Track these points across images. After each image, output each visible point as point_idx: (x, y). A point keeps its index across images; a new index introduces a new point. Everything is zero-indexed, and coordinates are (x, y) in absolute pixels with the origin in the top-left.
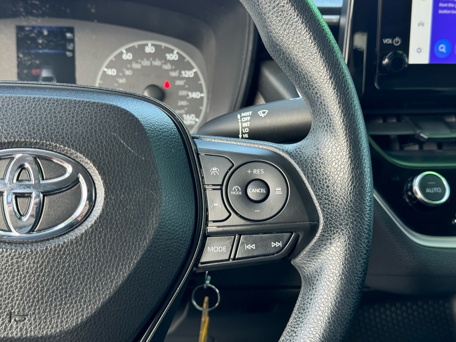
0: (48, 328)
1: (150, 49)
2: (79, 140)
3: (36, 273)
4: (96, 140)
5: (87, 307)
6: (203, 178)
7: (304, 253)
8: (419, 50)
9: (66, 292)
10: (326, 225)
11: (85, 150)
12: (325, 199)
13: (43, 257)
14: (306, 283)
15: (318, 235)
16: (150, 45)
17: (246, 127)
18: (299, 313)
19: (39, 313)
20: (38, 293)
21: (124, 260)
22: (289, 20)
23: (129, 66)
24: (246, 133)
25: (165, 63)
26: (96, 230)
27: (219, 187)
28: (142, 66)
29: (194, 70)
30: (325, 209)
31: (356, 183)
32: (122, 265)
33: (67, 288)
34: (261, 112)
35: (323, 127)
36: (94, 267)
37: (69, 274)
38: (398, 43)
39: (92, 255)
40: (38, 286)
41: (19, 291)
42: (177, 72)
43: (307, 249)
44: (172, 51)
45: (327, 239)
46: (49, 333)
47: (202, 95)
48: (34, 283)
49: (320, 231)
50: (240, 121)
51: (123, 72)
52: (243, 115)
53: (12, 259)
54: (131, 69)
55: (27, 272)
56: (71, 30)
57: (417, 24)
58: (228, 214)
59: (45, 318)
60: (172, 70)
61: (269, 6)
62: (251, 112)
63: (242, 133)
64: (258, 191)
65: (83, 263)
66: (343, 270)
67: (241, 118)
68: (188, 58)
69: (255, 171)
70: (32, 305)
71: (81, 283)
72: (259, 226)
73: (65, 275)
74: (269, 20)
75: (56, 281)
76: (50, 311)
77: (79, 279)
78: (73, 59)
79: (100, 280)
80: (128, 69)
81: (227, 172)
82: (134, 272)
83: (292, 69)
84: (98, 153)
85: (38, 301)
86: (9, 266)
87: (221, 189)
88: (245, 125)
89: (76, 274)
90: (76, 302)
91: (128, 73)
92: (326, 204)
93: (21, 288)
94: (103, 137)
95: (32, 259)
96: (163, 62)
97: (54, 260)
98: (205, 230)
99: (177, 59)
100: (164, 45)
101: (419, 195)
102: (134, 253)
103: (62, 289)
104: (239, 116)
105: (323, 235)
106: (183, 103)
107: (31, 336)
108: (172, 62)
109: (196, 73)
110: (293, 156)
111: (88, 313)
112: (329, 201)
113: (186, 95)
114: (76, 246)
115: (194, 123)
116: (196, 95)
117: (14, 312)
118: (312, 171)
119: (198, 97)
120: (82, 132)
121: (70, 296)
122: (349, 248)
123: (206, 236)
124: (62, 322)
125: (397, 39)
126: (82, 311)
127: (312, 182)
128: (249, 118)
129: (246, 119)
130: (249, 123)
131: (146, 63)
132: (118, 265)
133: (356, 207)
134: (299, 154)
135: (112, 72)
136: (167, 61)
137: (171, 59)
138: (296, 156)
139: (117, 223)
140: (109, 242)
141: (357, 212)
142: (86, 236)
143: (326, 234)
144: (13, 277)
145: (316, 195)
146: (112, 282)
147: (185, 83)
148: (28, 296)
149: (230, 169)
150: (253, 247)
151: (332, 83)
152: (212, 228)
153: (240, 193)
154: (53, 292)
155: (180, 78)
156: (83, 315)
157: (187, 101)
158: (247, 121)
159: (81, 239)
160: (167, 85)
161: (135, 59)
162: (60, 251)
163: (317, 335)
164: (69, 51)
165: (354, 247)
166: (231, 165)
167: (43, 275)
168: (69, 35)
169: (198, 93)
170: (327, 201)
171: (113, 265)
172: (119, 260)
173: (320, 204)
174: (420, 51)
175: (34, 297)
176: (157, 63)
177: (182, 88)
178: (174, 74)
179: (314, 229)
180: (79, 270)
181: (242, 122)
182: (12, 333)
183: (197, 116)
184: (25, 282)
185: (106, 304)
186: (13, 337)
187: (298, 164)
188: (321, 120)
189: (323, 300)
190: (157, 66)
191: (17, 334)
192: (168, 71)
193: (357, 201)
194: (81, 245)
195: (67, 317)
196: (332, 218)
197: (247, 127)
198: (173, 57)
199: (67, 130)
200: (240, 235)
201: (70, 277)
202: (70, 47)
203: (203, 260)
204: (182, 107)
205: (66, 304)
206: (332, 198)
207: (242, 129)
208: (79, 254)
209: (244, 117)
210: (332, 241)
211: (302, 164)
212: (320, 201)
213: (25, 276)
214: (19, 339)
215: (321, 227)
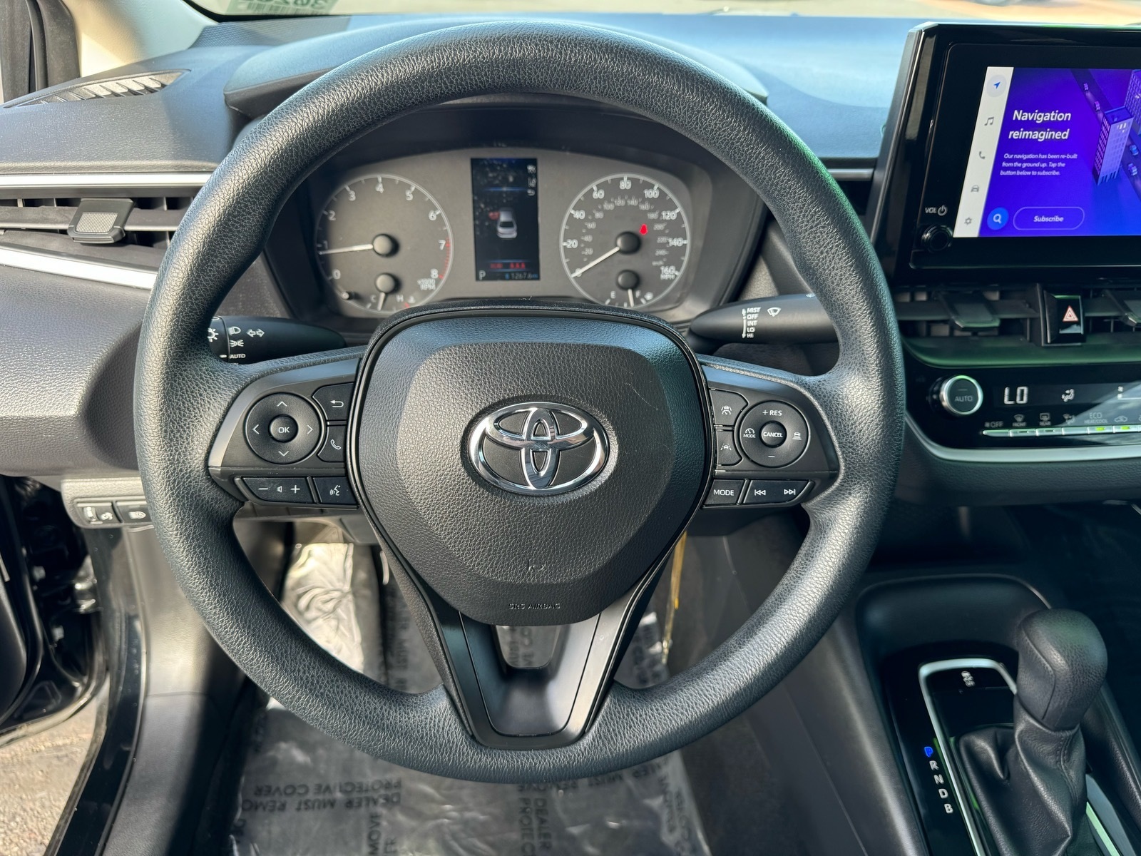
0: (563, 576)
1: (625, 185)
2: (593, 393)
3: (552, 526)
4: (610, 392)
5: (599, 557)
6: (713, 417)
7: (818, 499)
8: (968, 221)
9: (580, 544)
10: (846, 475)
11: (599, 403)
12: (849, 447)
13: (559, 511)
14: (817, 529)
15: (836, 484)
16: (625, 179)
17: (751, 326)
18: (807, 560)
19: (554, 562)
20: (553, 544)
21: (635, 515)
22: (828, 243)
23: (600, 207)
24: (750, 333)
25: (643, 202)
26: (610, 485)
27: (730, 428)
28: (616, 207)
29: (677, 211)
30: (848, 459)
31: (886, 432)
32: (633, 519)
33: (580, 540)
34: (771, 309)
35: (854, 365)
36: (607, 521)
37: (583, 527)
38: (943, 212)
39: (605, 509)
40: (553, 538)
41: (536, 543)
42: (657, 213)
43: (823, 496)
44: (651, 187)
45: (847, 489)
46: (564, 581)
47: (685, 242)
48: (550, 535)
49: (839, 480)
50: (744, 318)
51: (594, 215)
52: (749, 310)
53: (530, 513)
54: (602, 210)
55: (544, 525)
56: (534, 162)
57: (971, 189)
58: (739, 458)
59: (560, 567)
60: (650, 211)
61: (806, 225)
62: (759, 309)
63: (747, 333)
64: (774, 435)
65: (596, 517)
66: (860, 523)
67: (747, 314)
68: (670, 195)
69: (771, 413)
70: (548, 555)
71: (594, 536)
72: (772, 473)
73: (579, 528)
74: (804, 240)
75: (571, 533)
76: (565, 560)
77: (592, 532)
78: (535, 198)
79: (612, 533)
80: (599, 210)
81: (741, 412)
82: (645, 525)
83: (825, 296)
84: (612, 406)
85: (554, 551)
86: (527, 519)
87: (733, 431)
88: (750, 323)
89: (590, 528)
90: (588, 554)
91: (599, 215)
92: (849, 452)
93: (538, 539)
94: (617, 388)
95: (549, 513)
96: (640, 200)
97: (570, 515)
98: (713, 472)
99: (657, 196)
100: (642, 178)
101: (946, 402)
102: (645, 507)
103: (576, 540)
104: (744, 312)
105: (843, 485)
106: (662, 252)
107: (547, 583)
108: (652, 201)
109: (679, 214)
110: (816, 396)
111: (600, 563)
112: (854, 449)
113: (665, 242)
114: (591, 502)
115: (673, 277)
116: (677, 242)
117: (532, 561)
118: (837, 414)
119: (680, 245)
120: (597, 383)
121: (583, 548)
122: (870, 501)
123: (713, 478)
124: (576, 571)
125: (943, 208)
126: (595, 561)
127: (836, 427)
128: (756, 316)
129: (752, 316)
130: (755, 322)
131: (620, 202)
132: (630, 519)
133: (883, 458)
134: (823, 393)
135: (580, 215)
136: (645, 200)
137: (651, 197)
138: (820, 395)
139: (630, 479)
140: (621, 497)
141: (883, 463)
142: (600, 492)
143: (846, 485)
144: (531, 529)
145: (839, 443)
146: (623, 535)
147: (666, 228)
148: (545, 547)
149: (743, 409)
150: (764, 493)
151: (872, 319)
152: (720, 471)
153: (754, 436)
154: (568, 543)
155: (659, 221)
156: (595, 565)
157: (667, 249)
158: (754, 319)
159: (595, 495)
160: (644, 230)
161: (607, 198)
162: (575, 506)
163: (825, 586)
164: (532, 188)
165: (875, 500)
166: (745, 404)
167: (559, 528)
168: (531, 168)
169: (680, 239)
170: (851, 450)
171: (625, 519)
172: (631, 514)
173: (843, 452)
174: (970, 222)
175: (550, 548)
176: (633, 202)
177: (661, 233)
178: (652, 216)
179: (833, 478)
180: (593, 524)
181: (747, 320)
182: (529, 580)
183: (678, 269)
184: (542, 534)
185: (617, 555)
186: (531, 583)
187: (821, 405)
188: (854, 356)
189: (835, 551)
190: (633, 206)
191: (534, 581)
192: (646, 212)
193: (885, 451)
194: (595, 500)
195: (581, 567)
196: (854, 467)
197: (754, 326)
198: (652, 194)
199: (581, 381)
200: (750, 480)
201: (584, 530)
202: (532, 184)
203: (708, 502)
204: (660, 257)
205: (579, 554)
206: (857, 446)
207: (747, 327)
208: (593, 509)
209: (750, 313)
210: (852, 492)
211: (826, 406)
212: (844, 449)
213: (542, 529)
214: (536, 585)
215: (841, 476)
